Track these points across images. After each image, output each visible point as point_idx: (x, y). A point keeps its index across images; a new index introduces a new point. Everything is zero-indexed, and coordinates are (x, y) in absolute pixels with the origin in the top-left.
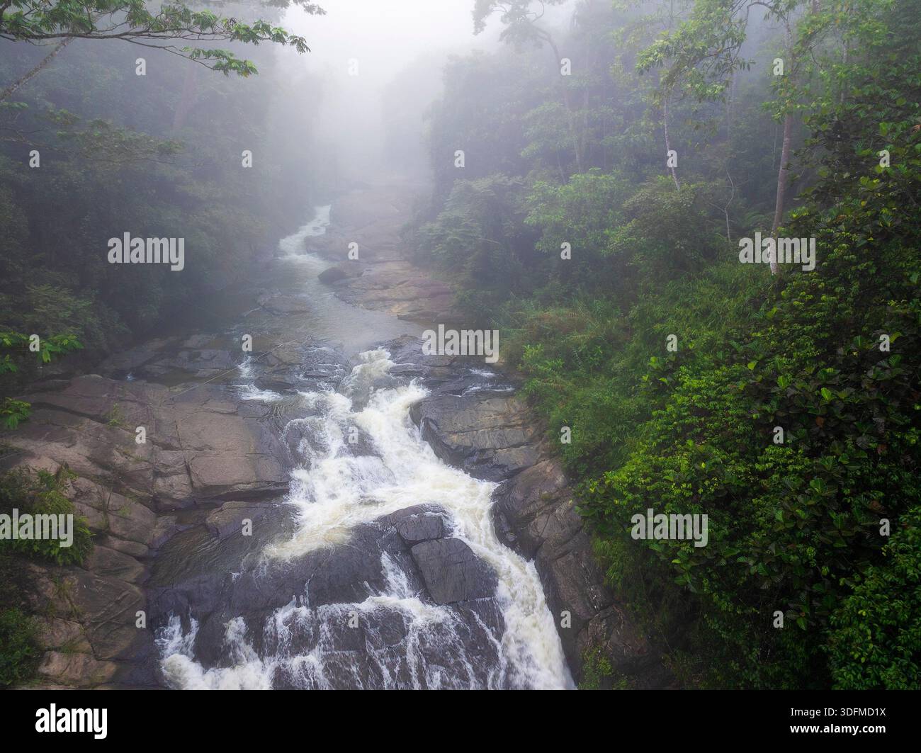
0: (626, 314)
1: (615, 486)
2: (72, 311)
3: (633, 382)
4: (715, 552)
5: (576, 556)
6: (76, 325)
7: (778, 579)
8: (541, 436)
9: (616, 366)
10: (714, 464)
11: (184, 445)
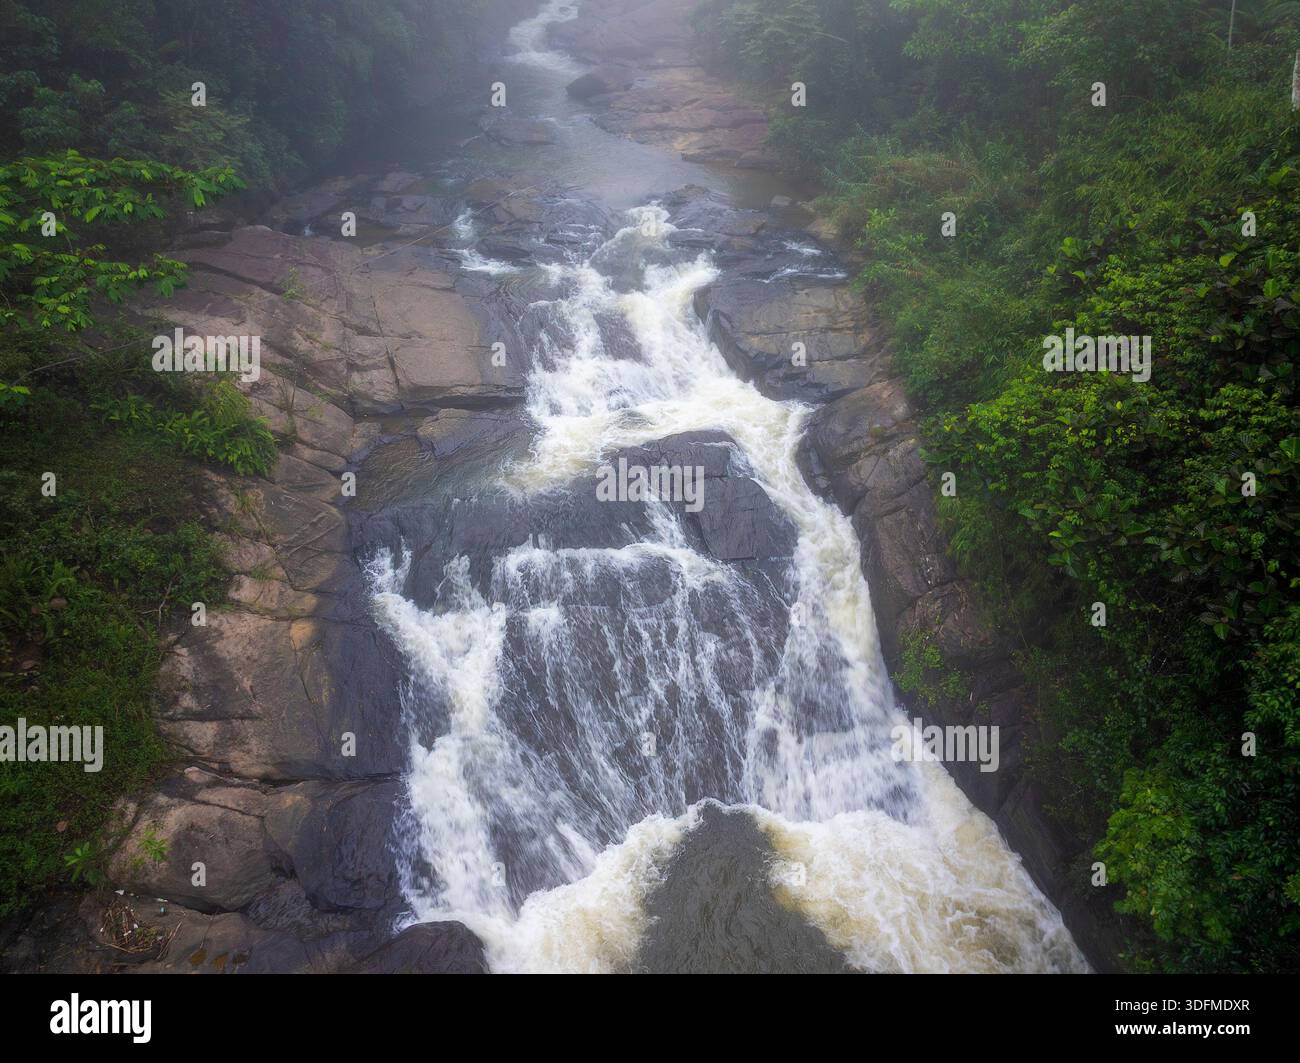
0: (1034, 167)
1: (982, 424)
2: (224, 131)
3: (1030, 274)
4: (1114, 527)
5: (911, 515)
6: (232, 153)
7: (1199, 571)
8: (879, 346)
9: (1007, 248)
10: (1135, 404)
11: (386, 330)
